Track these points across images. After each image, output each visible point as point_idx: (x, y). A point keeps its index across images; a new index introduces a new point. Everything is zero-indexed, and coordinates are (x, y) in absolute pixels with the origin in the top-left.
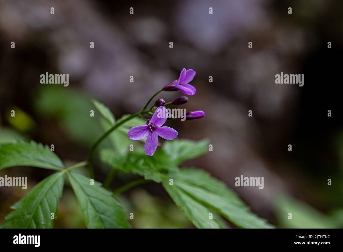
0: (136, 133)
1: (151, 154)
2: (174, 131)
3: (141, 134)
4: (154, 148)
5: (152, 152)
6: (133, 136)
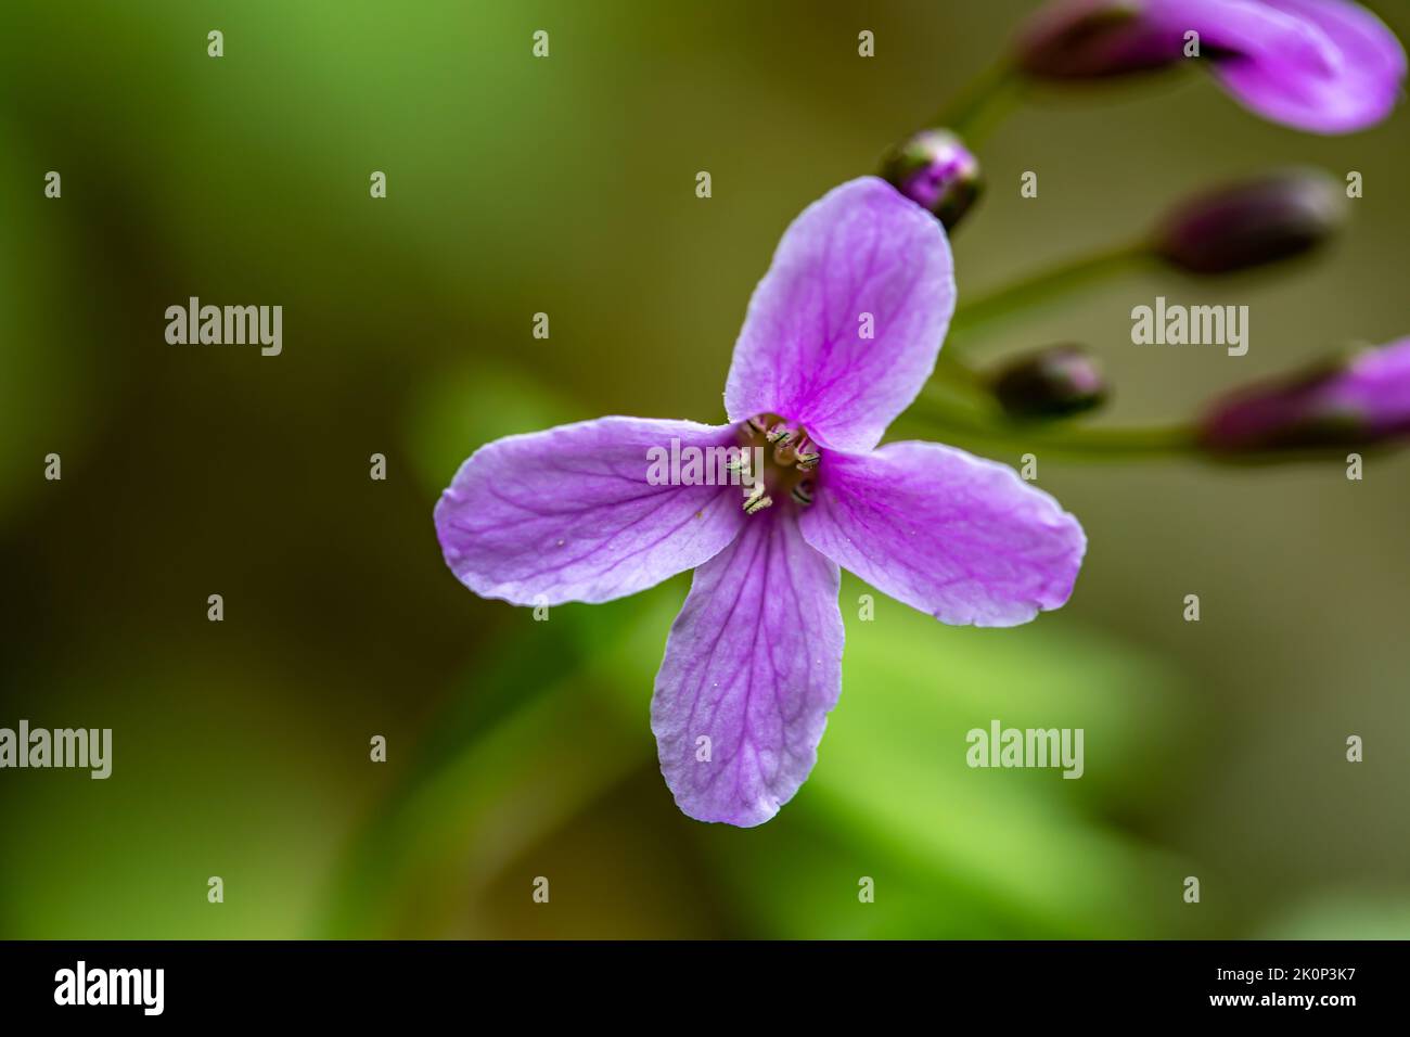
0: (546, 513)
1: (748, 804)
2: (1023, 514)
3: (614, 534)
4: (792, 736)
5: (755, 779)
6: (502, 556)
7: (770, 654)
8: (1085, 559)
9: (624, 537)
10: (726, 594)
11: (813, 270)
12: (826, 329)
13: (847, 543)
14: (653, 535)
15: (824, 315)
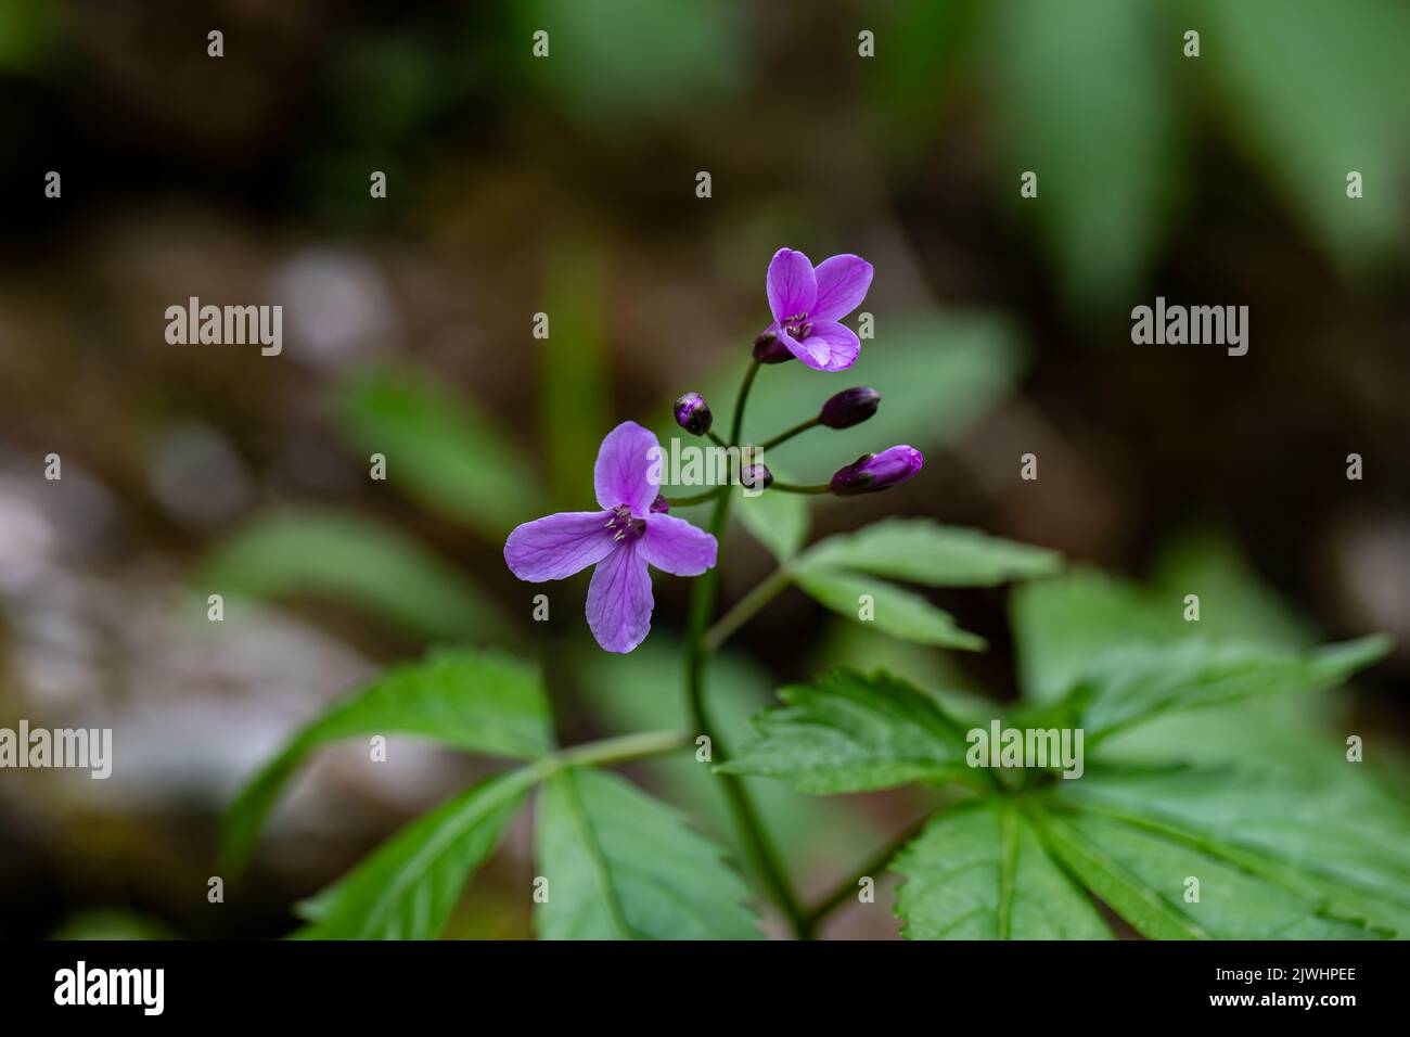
2: (694, 535)
3: (567, 554)
4: (640, 619)
5: (627, 636)
6: (529, 565)
7: (629, 589)
8: (719, 549)
9: (571, 555)
10: (612, 571)
11: (613, 457)
12: (623, 476)
13: (647, 549)
14: (580, 553)
15: (621, 471)
